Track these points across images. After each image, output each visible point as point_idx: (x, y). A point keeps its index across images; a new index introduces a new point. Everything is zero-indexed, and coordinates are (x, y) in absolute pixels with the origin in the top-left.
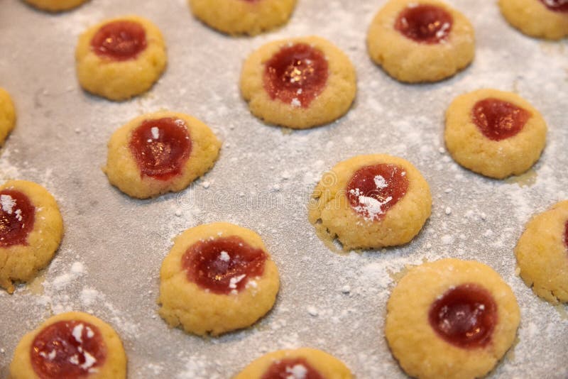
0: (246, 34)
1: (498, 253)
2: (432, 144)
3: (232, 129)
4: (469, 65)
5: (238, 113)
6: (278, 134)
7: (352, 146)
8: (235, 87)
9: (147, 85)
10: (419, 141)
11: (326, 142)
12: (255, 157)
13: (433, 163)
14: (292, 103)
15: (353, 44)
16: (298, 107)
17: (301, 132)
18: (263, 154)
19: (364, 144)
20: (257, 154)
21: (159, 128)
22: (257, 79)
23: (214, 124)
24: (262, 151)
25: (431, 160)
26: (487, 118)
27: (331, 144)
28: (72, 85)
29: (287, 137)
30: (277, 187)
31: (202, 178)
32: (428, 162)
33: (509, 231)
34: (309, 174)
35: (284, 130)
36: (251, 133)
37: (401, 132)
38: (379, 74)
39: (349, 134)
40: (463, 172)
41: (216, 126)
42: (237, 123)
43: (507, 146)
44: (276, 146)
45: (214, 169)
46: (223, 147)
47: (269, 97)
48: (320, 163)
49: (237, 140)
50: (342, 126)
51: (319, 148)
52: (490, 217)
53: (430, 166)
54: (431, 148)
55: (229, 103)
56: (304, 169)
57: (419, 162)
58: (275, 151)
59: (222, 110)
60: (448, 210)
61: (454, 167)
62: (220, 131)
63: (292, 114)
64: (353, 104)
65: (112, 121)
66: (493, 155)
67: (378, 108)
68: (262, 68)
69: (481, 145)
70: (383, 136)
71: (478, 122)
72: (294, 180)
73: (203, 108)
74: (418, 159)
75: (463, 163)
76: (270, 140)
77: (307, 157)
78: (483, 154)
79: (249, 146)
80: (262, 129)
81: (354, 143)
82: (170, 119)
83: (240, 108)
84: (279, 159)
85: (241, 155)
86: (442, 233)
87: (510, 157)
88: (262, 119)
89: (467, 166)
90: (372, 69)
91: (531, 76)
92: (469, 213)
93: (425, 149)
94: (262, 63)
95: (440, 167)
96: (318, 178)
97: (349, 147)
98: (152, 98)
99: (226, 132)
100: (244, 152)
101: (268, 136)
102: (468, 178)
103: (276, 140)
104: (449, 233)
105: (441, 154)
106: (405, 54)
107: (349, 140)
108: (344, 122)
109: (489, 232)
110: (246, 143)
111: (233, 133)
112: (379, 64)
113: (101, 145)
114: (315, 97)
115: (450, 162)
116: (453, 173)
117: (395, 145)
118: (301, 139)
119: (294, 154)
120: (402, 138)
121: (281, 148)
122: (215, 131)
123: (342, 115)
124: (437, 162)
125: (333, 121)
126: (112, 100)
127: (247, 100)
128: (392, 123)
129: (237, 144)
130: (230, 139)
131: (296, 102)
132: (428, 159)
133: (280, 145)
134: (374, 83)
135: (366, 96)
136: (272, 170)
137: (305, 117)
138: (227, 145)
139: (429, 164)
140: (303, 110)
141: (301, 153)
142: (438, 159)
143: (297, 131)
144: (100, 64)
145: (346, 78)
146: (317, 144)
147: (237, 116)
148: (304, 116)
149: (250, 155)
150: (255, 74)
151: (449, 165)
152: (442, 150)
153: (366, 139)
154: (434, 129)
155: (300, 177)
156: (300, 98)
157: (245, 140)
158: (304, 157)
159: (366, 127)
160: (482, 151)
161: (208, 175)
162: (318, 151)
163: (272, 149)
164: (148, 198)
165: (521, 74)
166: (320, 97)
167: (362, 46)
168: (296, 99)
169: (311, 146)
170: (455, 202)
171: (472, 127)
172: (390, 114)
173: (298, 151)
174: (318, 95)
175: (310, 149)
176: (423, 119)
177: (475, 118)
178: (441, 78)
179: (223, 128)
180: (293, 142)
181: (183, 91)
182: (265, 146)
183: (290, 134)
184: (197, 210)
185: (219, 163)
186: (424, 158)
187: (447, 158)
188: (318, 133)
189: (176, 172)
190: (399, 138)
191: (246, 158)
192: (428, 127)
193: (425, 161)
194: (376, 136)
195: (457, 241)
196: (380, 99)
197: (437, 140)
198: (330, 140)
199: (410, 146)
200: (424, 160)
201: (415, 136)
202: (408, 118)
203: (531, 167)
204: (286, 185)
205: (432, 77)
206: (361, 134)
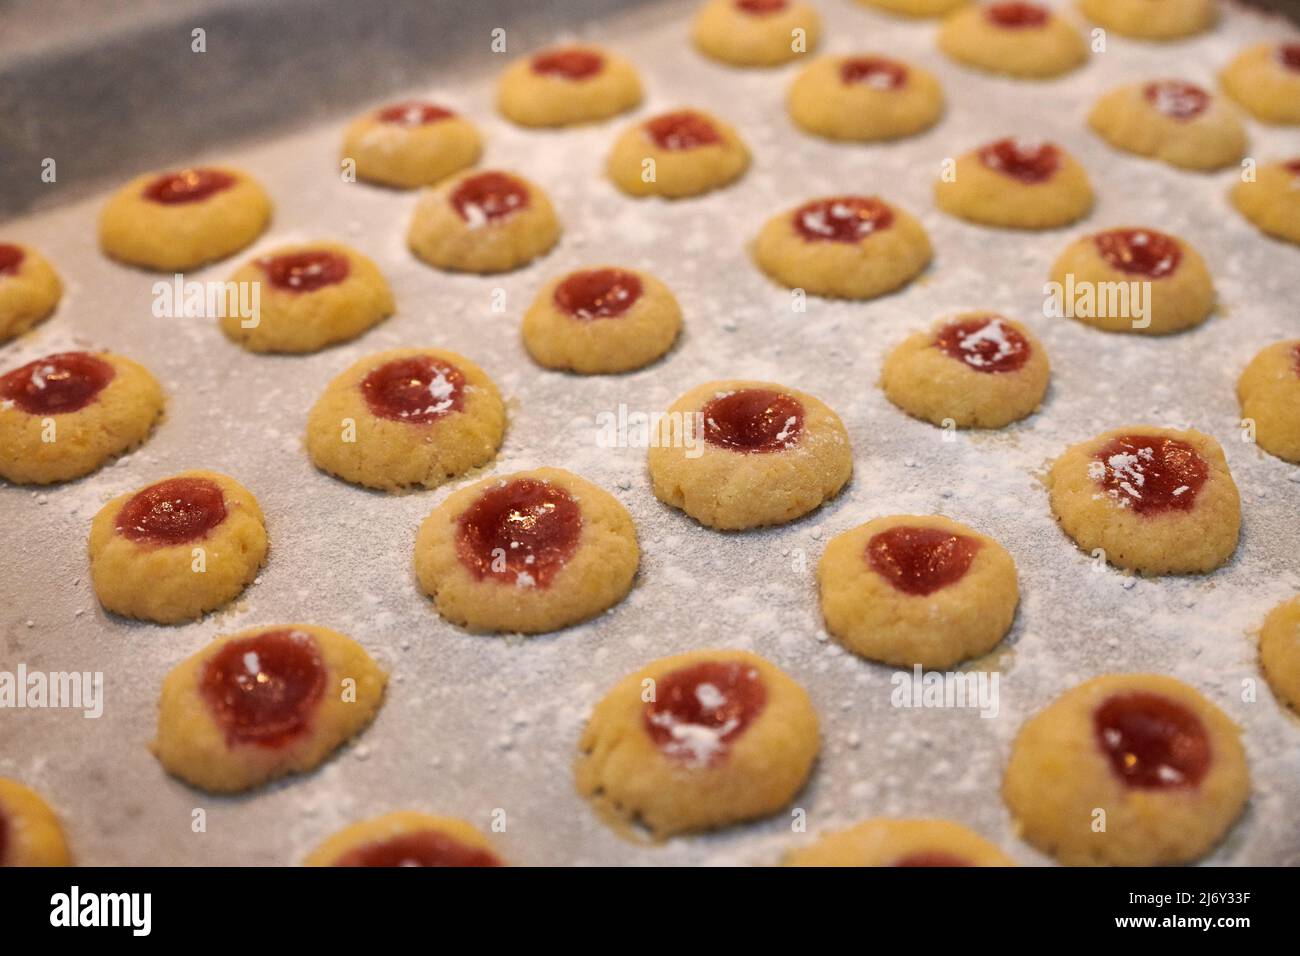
0: (417, 486)
1: (968, 802)
2: (801, 628)
3: (406, 649)
4: (846, 487)
5: (415, 620)
6: (498, 648)
7: (644, 651)
8: (405, 577)
9: (232, 588)
10: (775, 627)
11: (593, 650)
12: (456, 692)
13: (809, 661)
14: (518, 581)
15: (623, 480)
16: (530, 586)
17: (542, 639)
18: (472, 686)
19: (667, 645)
20: (459, 688)
21: (260, 654)
22: (446, 548)
23: (371, 644)
24: (469, 682)
25: (803, 657)
26: (898, 562)
27: (603, 652)
28: (84, 602)
29: (515, 650)
30: (506, 739)
31: (353, 742)
32: (798, 660)
33: (981, 760)
34: (568, 710)
35: (510, 638)
36: (444, 651)
37: (737, 615)
38: (678, 523)
39: (637, 629)
40: (868, 668)
41: (375, 647)
42: (415, 637)
43: (944, 601)
44: (494, 670)
45: (378, 724)
46: (391, 682)
47: (472, 577)
48: (586, 687)
49: (418, 667)
50: (622, 617)
51: (582, 662)
52: (940, 740)
53: (805, 666)
54: (800, 636)
55: (397, 605)
56: (558, 701)
57: (780, 663)
58: (495, 678)
59: (384, 618)
60: (854, 738)
61: (851, 662)
62: (384, 654)
63: (521, 602)
64: (636, 580)
65: (164, 660)
66: (921, 623)
67: (686, 581)
68: (454, 528)
69: (895, 609)
70: (703, 625)
71: (879, 567)
72: (539, 723)
73: (347, 618)
74: (778, 657)
75: (865, 651)
76: (484, 658)
77: (558, 681)
78: (903, 625)
79: (442, 675)
80: (465, 641)
81: (650, 646)
82: (278, 634)
83: (419, 610)
84: (504, 690)
85: (427, 692)
86: (849, 781)
87: (955, 621)
88: (463, 625)
89: (876, 656)
90: (665, 517)
91: (964, 490)
92: (897, 737)
93: (787, 638)
94: (452, 521)
95: (823, 666)
96: (586, 713)
97: (640, 653)
98: (244, 611)
99: (394, 657)
100: (434, 685)
101: (478, 652)
102: (881, 677)
103: (494, 659)
104: (864, 777)
105: (821, 642)
106: (722, 475)
107: (638, 641)
108: (623, 611)
109: (942, 766)
110: (438, 670)
111: (407, 655)
112: (677, 505)
113: (147, 704)
114: (561, 565)
115: (841, 655)
116: (851, 674)
117: (729, 638)
118: (544, 650)
119: (532, 677)
120: (741, 626)
121: (506, 670)
122: (373, 656)
123: (619, 600)
124: (815, 658)
125: (603, 611)
126: (163, 624)
127: (430, 596)
128: (717, 602)
129: (419, 673)
130: (404, 666)
131: (525, 578)
132: (798, 655)
133: (503, 665)
134: (672, 541)
135: (660, 564)
136: (492, 712)
137: (546, 605)
138: (399, 676)
139: (800, 664)
140: (541, 591)
141: (547, 675)
142: (817, 653)
143: (535, 637)
144: (136, 553)
145: (616, 529)
146: (576, 657)
147: (414, 626)
148: (543, 603)
149: (446, 690)
150: (442, 541)
151: (840, 659)
152: (822, 635)
153: (672, 636)
154: (801, 603)
155: (549, 717)
156: (533, 570)
157: (435, 665)
158: (555, 683)
159: (668, 615)
160: (899, 619)
161: (365, 737)
162: (580, 668)
163: (489, 675)
164: (246, 790)
165: (945, 489)
166: (570, 564)
167: (640, 481)
168: (525, 573)
169: (565, 661)
170: (864, 724)
171: (873, 579)
172: (711, 587)
173: (541, 673)
174: (565, 562)
175: (563, 666)
176: (776, 587)
177: (874, 562)
178: (798, 512)
179: (388, 649)
180: (529, 658)
181: (304, 593)
182: (474, 671)
183: (521, 645)
184: (348, 801)
185: (384, 712)
186: (790, 654)
187: (833, 649)
188: (575, 635)
189: (299, 729)
190: (734, 626)
191: (438, 697)
192: (786, 600)
193: (793, 659)
194: (688, 628)
195: (883, 791)
196: (686, 565)
197: (808, 619)
198: (601, 646)
199: (758, 637)
200: (790, 658)
201: (765, 619)
202: (746, 590)
203: (1001, 641)
204: (524, 736)
205: (780, 514)
206: (660, 628)
